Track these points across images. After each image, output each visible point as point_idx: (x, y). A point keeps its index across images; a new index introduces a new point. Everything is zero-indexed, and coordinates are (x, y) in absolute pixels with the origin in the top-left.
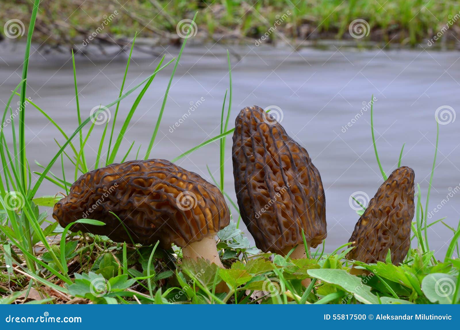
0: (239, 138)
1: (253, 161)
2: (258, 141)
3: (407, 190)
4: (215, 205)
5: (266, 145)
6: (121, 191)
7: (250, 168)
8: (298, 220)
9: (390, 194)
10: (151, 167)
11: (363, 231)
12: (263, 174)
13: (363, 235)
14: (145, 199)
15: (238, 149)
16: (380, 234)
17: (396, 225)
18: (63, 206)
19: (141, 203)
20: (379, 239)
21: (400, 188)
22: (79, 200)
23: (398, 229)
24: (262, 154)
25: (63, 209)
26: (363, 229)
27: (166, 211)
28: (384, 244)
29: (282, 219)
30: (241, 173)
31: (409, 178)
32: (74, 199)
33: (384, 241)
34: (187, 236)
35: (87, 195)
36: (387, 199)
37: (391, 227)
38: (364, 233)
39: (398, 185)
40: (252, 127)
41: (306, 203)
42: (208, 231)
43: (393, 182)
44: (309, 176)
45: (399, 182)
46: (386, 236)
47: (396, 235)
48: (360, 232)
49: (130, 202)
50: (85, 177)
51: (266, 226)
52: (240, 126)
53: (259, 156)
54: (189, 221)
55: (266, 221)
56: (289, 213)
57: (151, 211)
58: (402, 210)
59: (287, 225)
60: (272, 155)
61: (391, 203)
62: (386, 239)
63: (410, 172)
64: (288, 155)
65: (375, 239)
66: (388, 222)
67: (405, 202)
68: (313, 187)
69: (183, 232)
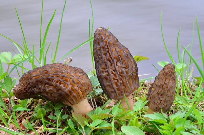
0: (95, 46)
1: (101, 58)
2: (103, 48)
3: (171, 76)
4: (83, 87)
5: (107, 50)
6: (40, 83)
7: (101, 62)
8: (123, 87)
9: (163, 78)
10: (53, 71)
11: (152, 94)
12: (106, 65)
13: (152, 96)
14: (51, 88)
15: (95, 51)
16: (159, 96)
17: (166, 92)
18: (16, 91)
19: (49, 89)
20: (159, 99)
21: (168, 75)
22: (23, 88)
23: (168, 93)
24: (105, 54)
25: (17, 92)
26: (152, 93)
27: (60, 93)
28: (162, 100)
29: (116, 87)
30: (97, 64)
31: (172, 70)
32: (21, 87)
33: (161, 99)
34: (72, 102)
35: (26, 85)
36: (162, 80)
37: (164, 93)
38: (152, 95)
39: (167, 74)
40: (100, 41)
41: (126, 79)
42: (81, 99)
43: (164, 72)
44: (128, 64)
45: (167, 73)
46: (162, 97)
47: (167, 96)
48: (151, 94)
49: (44, 89)
50: (24, 76)
51: (109, 90)
52: (95, 39)
53: (104, 56)
54: (72, 97)
55: (109, 88)
56: (119, 84)
57: (54, 93)
58: (169, 85)
59: (118, 89)
60: (110, 55)
61: (164, 82)
62: (162, 98)
63: (172, 67)
64: (117, 56)
65: (157, 98)
66: (163, 91)
67: (171, 81)
68: (130, 69)
69: (70, 101)
